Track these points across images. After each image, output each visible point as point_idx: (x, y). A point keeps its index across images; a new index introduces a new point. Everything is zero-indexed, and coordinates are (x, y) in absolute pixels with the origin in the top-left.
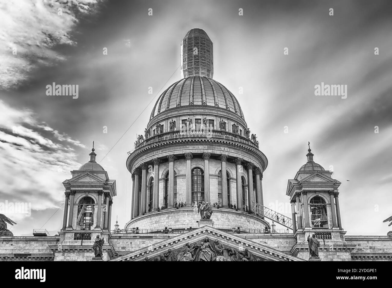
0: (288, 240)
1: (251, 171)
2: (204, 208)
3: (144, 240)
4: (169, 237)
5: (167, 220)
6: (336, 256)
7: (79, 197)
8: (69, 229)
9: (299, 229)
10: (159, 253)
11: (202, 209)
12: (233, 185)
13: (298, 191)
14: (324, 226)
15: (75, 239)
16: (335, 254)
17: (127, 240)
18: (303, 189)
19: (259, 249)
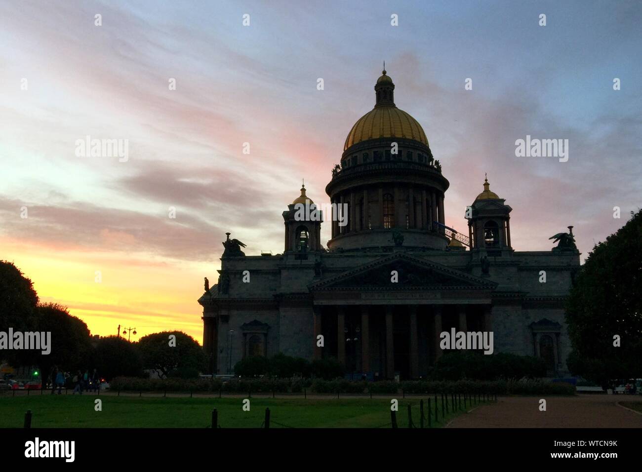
0: (465, 256)
2: (397, 236)
8: (290, 252)
10: (362, 272)
14: (496, 245)
17: (335, 258)
19: (441, 268)
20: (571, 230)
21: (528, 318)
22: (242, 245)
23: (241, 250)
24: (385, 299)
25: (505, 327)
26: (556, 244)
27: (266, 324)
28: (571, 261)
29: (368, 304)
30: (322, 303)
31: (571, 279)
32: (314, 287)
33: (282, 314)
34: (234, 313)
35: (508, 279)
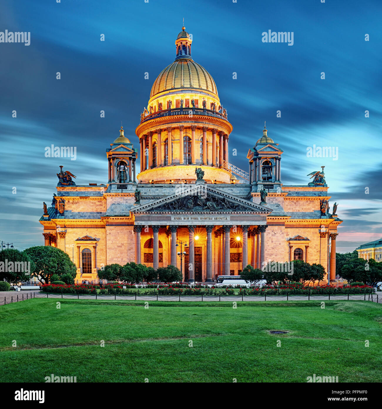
0: (246, 188)
1: (222, 137)
2: (199, 172)
3: (157, 188)
4: (173, 186)
5: (168, 173)
6: (275, 199)
7: (116, 162)
8: (113, 182)
9: (254, 182)
10: (173, 199)
11: (198, 172)
12: (210, 148)
13: (255, 157)
14: (270, 180)
15: (118, 188)
16: (274, 198)
17: (147, 188)
18: (259, 156)
19: (232, 198)
20: (323, 169)
21: (287, 235)
22: (73, 176)
23: (73, 180)
24: (189, 221)
25: (272, 242)
26: (312, 180)
27: (95, 240)
28: (321, 193)
29: (176, 224)
30: (141, 224)
31: (320, 206)
32: (135, 211)
33: (108, 232)
34: (69, 230)
35: (277, 206)
